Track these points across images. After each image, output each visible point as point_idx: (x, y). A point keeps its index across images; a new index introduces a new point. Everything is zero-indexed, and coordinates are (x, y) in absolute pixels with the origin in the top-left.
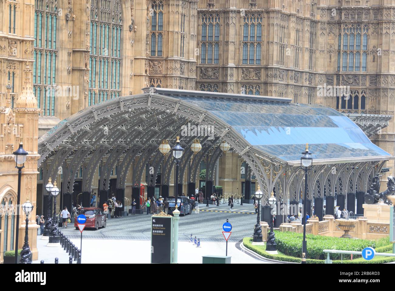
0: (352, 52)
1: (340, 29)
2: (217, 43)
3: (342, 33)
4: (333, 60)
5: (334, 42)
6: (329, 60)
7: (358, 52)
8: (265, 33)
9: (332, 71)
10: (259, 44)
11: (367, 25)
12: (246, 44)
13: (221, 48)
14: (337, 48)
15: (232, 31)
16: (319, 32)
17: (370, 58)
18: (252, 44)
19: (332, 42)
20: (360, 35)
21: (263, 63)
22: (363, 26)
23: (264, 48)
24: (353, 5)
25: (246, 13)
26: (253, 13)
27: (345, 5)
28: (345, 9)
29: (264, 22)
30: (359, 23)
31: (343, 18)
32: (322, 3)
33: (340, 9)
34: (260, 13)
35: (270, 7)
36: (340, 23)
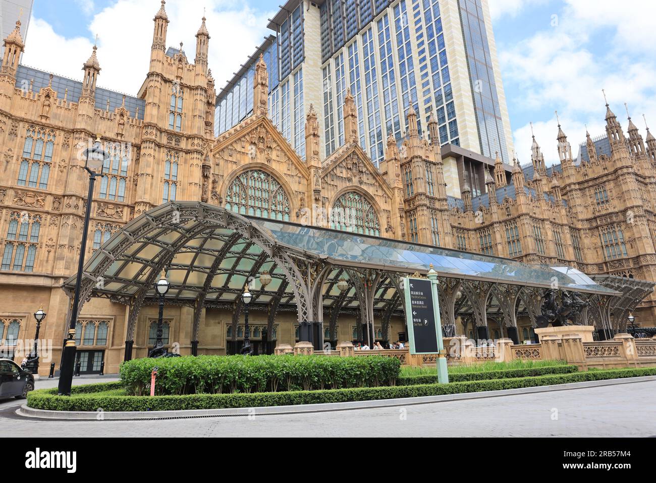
0: (612, 245)
1: (599, 231)
2: (491, 246)
3: (601, 233)
4: (599, 253)
6: (596, 254)
7: (617, 244)
8: (520, 232)
9: (600, 261)
10: (518, 240)
11: (619, 223)
12: (509, 242)
14: (600, 244)
15: (498, 236)
16: (583, 236)
17: (628, 246)
18: (514, 241)
19: (596, 241)
20: (614, 231)
21: (524, 253)
22: (615, 225)
23: (522, 242)
24: (604, 212)
25: (505, 221)
26: (510, 220)
27: (597, 214)
28: (599, 217)
29: (519, 224)
30: (612, 224)
31: (599, 223)
32: (581, 217)
33: (595, 218)
34: (514, 219)
35: (520, 213)
36: (597, 227)
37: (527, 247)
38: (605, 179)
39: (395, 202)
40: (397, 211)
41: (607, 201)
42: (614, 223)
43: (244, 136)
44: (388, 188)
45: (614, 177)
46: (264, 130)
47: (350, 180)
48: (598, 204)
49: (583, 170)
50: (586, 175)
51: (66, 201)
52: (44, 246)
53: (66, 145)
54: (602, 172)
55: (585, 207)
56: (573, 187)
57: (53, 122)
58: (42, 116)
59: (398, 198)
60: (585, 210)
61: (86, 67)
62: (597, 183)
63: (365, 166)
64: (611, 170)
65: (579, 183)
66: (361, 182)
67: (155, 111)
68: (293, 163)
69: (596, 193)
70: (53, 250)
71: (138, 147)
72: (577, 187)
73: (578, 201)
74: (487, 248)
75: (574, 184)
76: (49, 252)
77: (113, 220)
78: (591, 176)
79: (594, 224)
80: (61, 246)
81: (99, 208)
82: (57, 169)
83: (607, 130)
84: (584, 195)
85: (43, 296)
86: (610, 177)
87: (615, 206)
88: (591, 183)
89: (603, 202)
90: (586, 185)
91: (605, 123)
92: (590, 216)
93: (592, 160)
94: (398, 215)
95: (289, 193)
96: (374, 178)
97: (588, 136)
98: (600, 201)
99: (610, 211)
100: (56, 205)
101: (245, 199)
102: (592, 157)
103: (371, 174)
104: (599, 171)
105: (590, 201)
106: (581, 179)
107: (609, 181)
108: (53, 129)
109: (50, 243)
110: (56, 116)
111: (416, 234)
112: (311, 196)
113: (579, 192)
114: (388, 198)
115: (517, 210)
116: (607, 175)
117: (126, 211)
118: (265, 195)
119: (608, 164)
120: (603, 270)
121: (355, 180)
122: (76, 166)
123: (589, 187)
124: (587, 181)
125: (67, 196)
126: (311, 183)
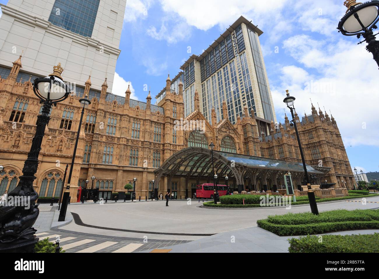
0: (315, 154)
2: (273, 155)
3: (311, 149)
4: (311, 157)
5: (310, 152)
6: (309, 157)
7: (317, 153)
8: (284, 150)
9: (311, 159)
11: (317, 146)
12: (280, 153)
13: (274, 155)
14: (311, 153)
15: (275, 151)
16: (305, 150)
17: (321, 154)
18: (281, 153)
19: (309, 152)
20: (316, 149)
21: (285, 157)
22: (316, 147)
23: (284, 153)
24: (312, 142)
25: (278, 146)
26: (280, 145)
27: (310, 143)
28: (310, 144)
29: (283, 147)
30: (315, 146)
31: (310, 146)
32: (304, 143)
33: (309, 144)
34: (281, 145)
35: (284, 143)
36: (310, 147)
37: (286, 155)
38: (312, 130)
39: (241, 139)
40: (242, 142)
41: (313, 138)
42: (316, 146)
43: (193, 118)
44: (239, 134)
45: (315, 129)
46: (198, 116)
47: (226, 132)
48: (310, 139)
49: (304, 127)
50: (305, 128)
51: (145, 143)
52: (140, 158)
53: (143, 125)
54: (311, 128)
55: (305, 140)
56: (300, 132)
57: (139, 117)
58: (137, 115)
59: (242, 138)
60: (305, 141)
61: (147, 98)
62: (309, 132)
63: (231, 127)
64: (314, 127)
65: (302, 131)
66: (230, 133)
67: (169, 112)
68: (208, 127)
69: (309, 135)
70: (142, 159)
71: (164, 124)
72: (302, 132)
73: (303, 138)
74: (271, 155)
75: (301, 132)
76: (141, 160)
77: (158, 149)
78: (307, 129)
79: (309, 146)
80: (145, 158)
81: (154, 145)
82: (141, 133)
83: (312, 113)
84: (304, 136)
85: (141, 174)
86: (314, 130)
87: (316, 140)
88: (307, 132)
89: (311, 138)
90: (305, 132)
91: (312, 110)
92: (307, 143)
93: (307, 123)
94: (242, 144)
95: (207, 137)
96: (234, 131)
97: (305, 114)
98: (310, 138)
99: (314, 142)
100: (142, 144)
101: (194, 140)
102: (307, 122)
103: (233, 129)
104: (310, 127)
105: (307, 138)
106: (303, 130)
107: (313, 131)
108: (140, 119)
109: (141, 157)
110: (140, 115)
111: (249, 151)
112: (215, 138)
113: (302, 134)
114: (239, 138)
115: (282, 141)
116: (312, 129)
117: (161, 146)
118: (200, 138)
119: (313, 125)
120: (312, 163)
121: (228, 132)
122: (147, 131)
123: (306, 133)
124: (306, 131)
125: (145, 141)
126: (214, 134)
